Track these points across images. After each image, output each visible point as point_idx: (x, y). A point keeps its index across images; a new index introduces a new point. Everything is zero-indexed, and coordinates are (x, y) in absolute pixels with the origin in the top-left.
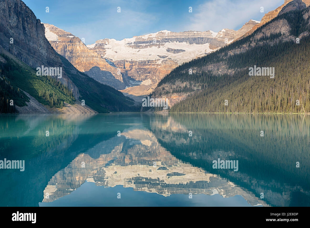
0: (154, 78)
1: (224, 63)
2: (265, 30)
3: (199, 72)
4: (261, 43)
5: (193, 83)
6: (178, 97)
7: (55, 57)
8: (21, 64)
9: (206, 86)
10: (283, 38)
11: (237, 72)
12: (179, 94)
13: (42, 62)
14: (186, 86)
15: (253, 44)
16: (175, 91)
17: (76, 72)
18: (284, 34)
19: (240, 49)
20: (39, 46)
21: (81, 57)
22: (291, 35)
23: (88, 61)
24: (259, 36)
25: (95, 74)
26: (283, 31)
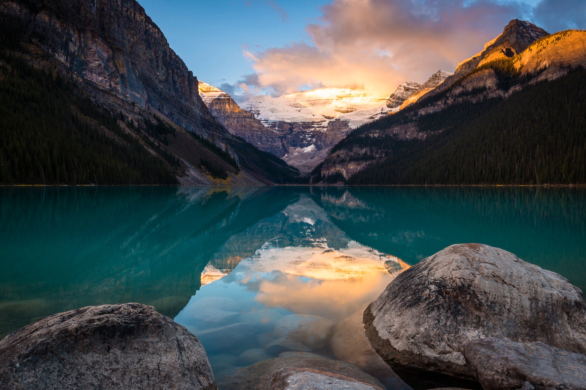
0: (319, 143)
1: (413, 124)
2: (465, 83)
3: (382, 136)
4: (460, 100)
5: (375, 149)
6: (355, 166)
7: (211, 118)
8: (174, 126)
9: (390, 153)
10: (488, 93)
11: (430, 136)
12: (358, 163)
13: (196, 124)
14: (366, 153)
15: (450, 101)
16: (352, 159)
17: (231, 136)
18: (490, 88)
19: (434, 107)
20: (192, 104)
21: (231, 118)
22: (498, 89)
23: (240, 122)
24: (458, 91)
25: (249, 138)
26: (488, 84)
